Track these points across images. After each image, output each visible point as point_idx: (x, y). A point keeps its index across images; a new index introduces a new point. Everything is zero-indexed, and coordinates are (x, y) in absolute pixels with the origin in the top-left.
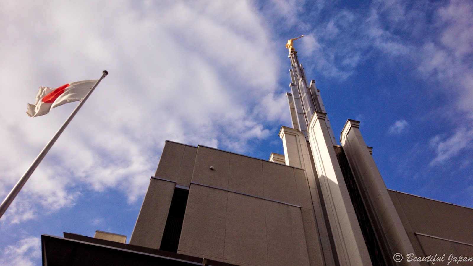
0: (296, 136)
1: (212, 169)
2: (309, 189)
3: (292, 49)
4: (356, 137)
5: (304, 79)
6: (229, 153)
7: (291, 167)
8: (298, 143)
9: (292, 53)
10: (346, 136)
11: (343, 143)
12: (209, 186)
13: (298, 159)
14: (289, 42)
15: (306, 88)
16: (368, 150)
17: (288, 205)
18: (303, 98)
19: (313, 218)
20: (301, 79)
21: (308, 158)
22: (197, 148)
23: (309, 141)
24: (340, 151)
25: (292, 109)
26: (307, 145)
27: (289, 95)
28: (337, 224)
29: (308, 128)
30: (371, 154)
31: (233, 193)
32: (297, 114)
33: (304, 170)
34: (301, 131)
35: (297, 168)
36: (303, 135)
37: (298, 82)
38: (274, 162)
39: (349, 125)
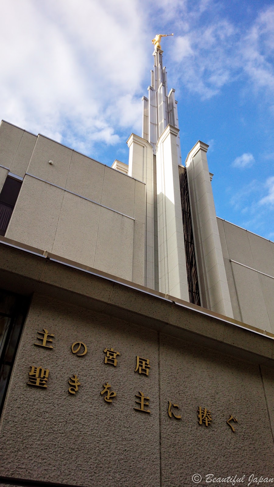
0: (144, 147)
1: (50, 164)
2: (146, 203)
3: (158, 47)
4: (201, 161)
5: (164, 85)
6: (71, 150)
7: (133, 179)
8: (145, 155)
9: (158, 51)
10: (193, 158)
11: (188, 165)
12: (45, 181)
13: (142, 172)
14: (157, 38)
15: (164, 96)
16: (209, 176)
17: (123, 215)
18: (159, 106)
19: (143, 232)
20: (161, 84)
21: (152, 173)
22: (37, 137)
23: (156, 156)
24: (183, 172)
25: (146, 117)
26: (153, 159)
27: (146, 99)
28: (164, 241)
29: (157, 142)
30: (211, 180)
31: (70, 194)
32: (149, 123)
33: (145, 184)
34: (150, 143)
35: (138, 181)
36: (152, 148)
37: (157, 87)
38: (116, 169)
39: (198, 146)
